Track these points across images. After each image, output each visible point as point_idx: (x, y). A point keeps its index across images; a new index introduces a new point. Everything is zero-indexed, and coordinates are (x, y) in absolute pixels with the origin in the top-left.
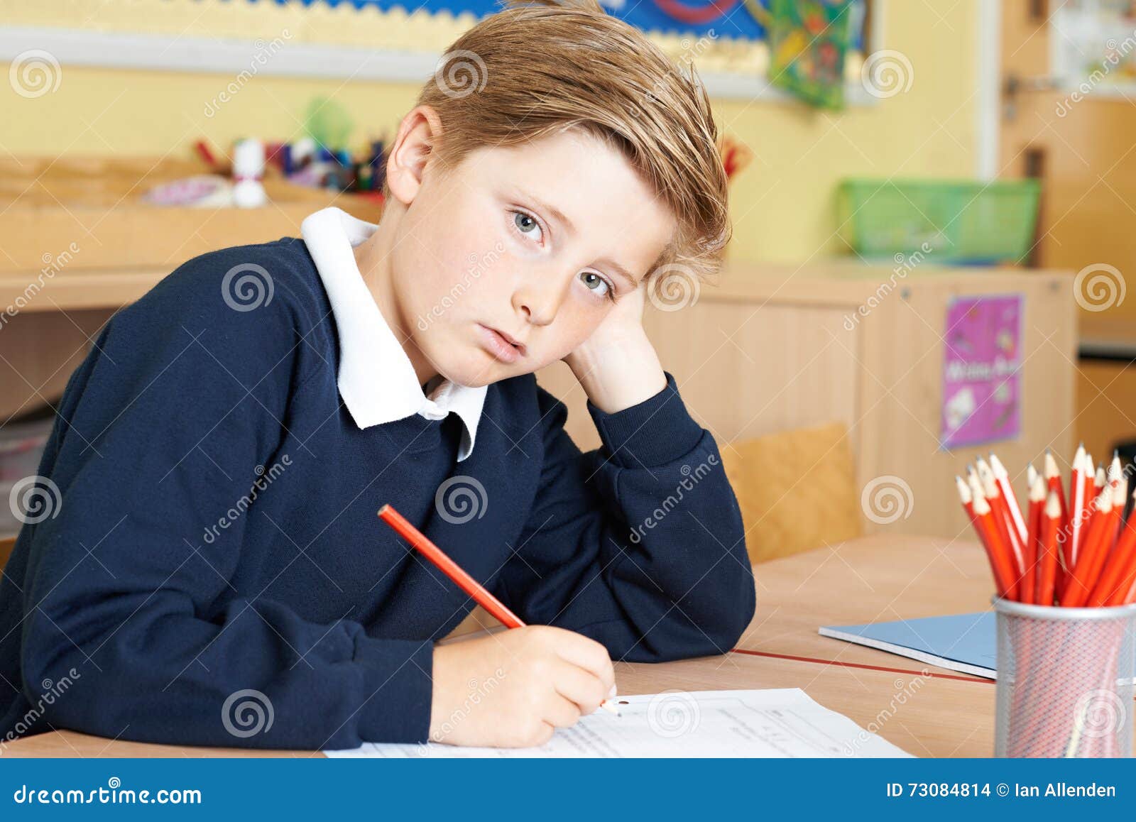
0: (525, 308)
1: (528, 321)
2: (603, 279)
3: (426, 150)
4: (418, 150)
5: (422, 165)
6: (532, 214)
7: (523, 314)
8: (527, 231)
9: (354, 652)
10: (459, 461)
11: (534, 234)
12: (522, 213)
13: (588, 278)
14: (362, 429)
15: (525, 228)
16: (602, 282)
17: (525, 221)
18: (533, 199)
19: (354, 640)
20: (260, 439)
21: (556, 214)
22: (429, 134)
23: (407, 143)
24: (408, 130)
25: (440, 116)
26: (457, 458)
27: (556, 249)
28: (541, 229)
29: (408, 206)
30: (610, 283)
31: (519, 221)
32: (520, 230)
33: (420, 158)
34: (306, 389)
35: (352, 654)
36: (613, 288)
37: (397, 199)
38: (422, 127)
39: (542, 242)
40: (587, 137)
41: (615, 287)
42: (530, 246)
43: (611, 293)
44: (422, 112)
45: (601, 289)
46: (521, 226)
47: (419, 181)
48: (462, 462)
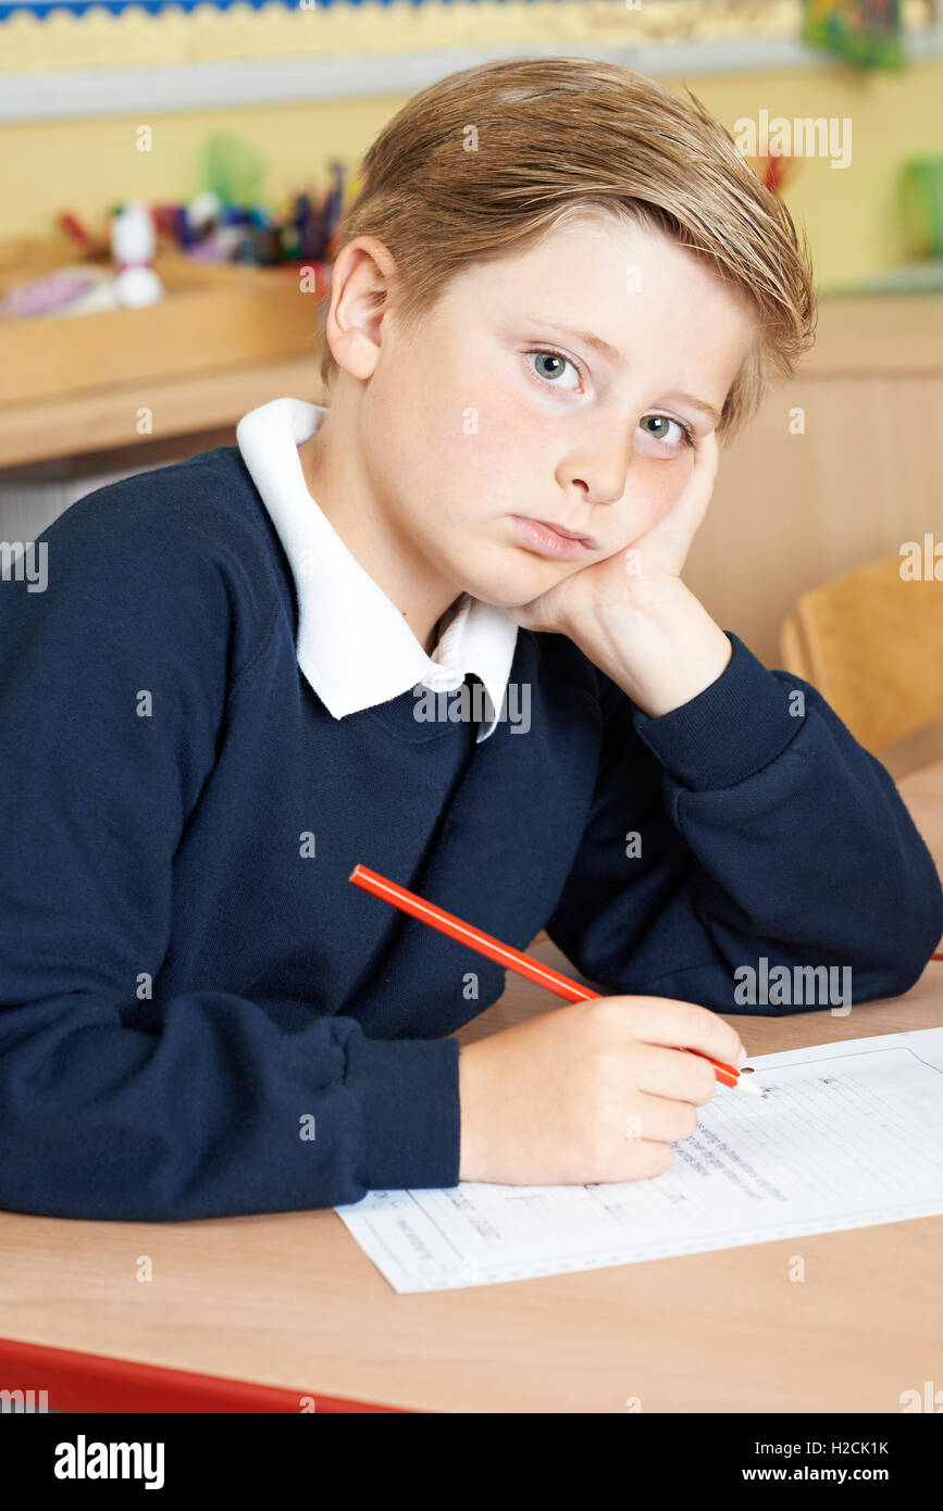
0: (578, 482)
1: (586, 500)
2: (672, 419)
3: (379, 297)
4: (365, 301)
5: (377, 321)
6: (557, 350)
7: (578, 490)
8: (555, 377)
9: (346, 1068)
10: (478, 741)
11: (567, 377)
12: (544, 352)
13: (651, 424)
14: (339, 718)
15: (550, 374)
16: (671, 423)
17: (549, 363)
18: (555, 326)
19: (346, 1050)
20: (184, 768)
21: (593, 342)
22: (379, 275)
23: (348, 296)
24: (345, 276)
25: (388, 247)
26: (475, 738)
27: (602, 394)
28: (576, 368)
29: (366, 382)
30: (684, 423)
31: (541, 365)
32: (545, 379)
33: (372, 312)
34: (246, 681)
35: (342, 1072)
36: (689, 428)
37: (351, 376)
38: (365, 268)
39: (581, 386)
40: (611, 223)
41: (692, 427)
42: (563, 397)
43: (688, 437)
44: (362, 247)
45: (673, 433)
46: (546, 372)
47: (378, 344)
48: (482, 743)
